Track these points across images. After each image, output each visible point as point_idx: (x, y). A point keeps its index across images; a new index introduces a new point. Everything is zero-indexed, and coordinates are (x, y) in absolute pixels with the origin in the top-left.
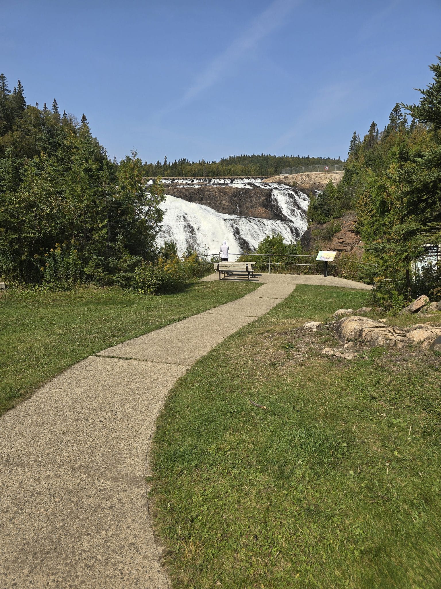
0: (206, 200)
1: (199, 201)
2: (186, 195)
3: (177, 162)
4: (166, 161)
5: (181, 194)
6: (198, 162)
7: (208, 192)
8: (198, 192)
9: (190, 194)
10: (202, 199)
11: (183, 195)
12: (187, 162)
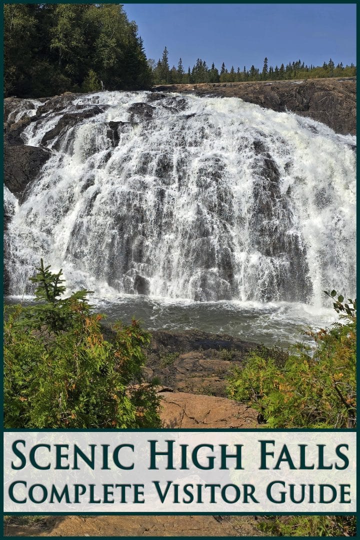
0: (317, 108)
1: (299, 110)
2: (272, 98)
3: (285, 67)
4: (266, 66)
5: (262, 97)
6: (322, 66)
7: (322, 93)
8: (299, 93)
9: (282, 95)
10: (307, 107)
11: (265, 98)
12: (303, 66)
